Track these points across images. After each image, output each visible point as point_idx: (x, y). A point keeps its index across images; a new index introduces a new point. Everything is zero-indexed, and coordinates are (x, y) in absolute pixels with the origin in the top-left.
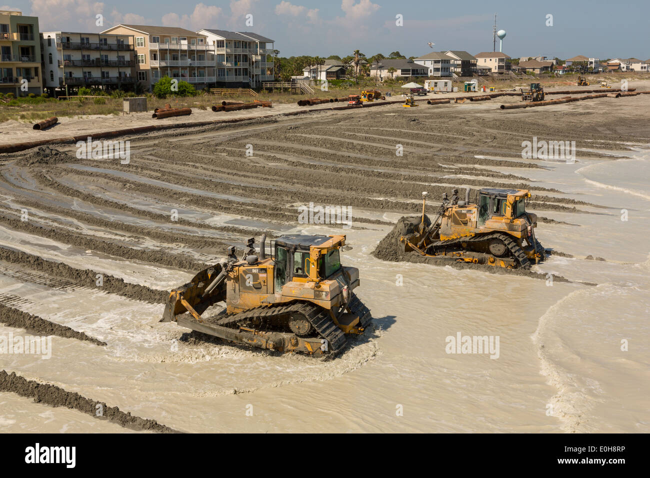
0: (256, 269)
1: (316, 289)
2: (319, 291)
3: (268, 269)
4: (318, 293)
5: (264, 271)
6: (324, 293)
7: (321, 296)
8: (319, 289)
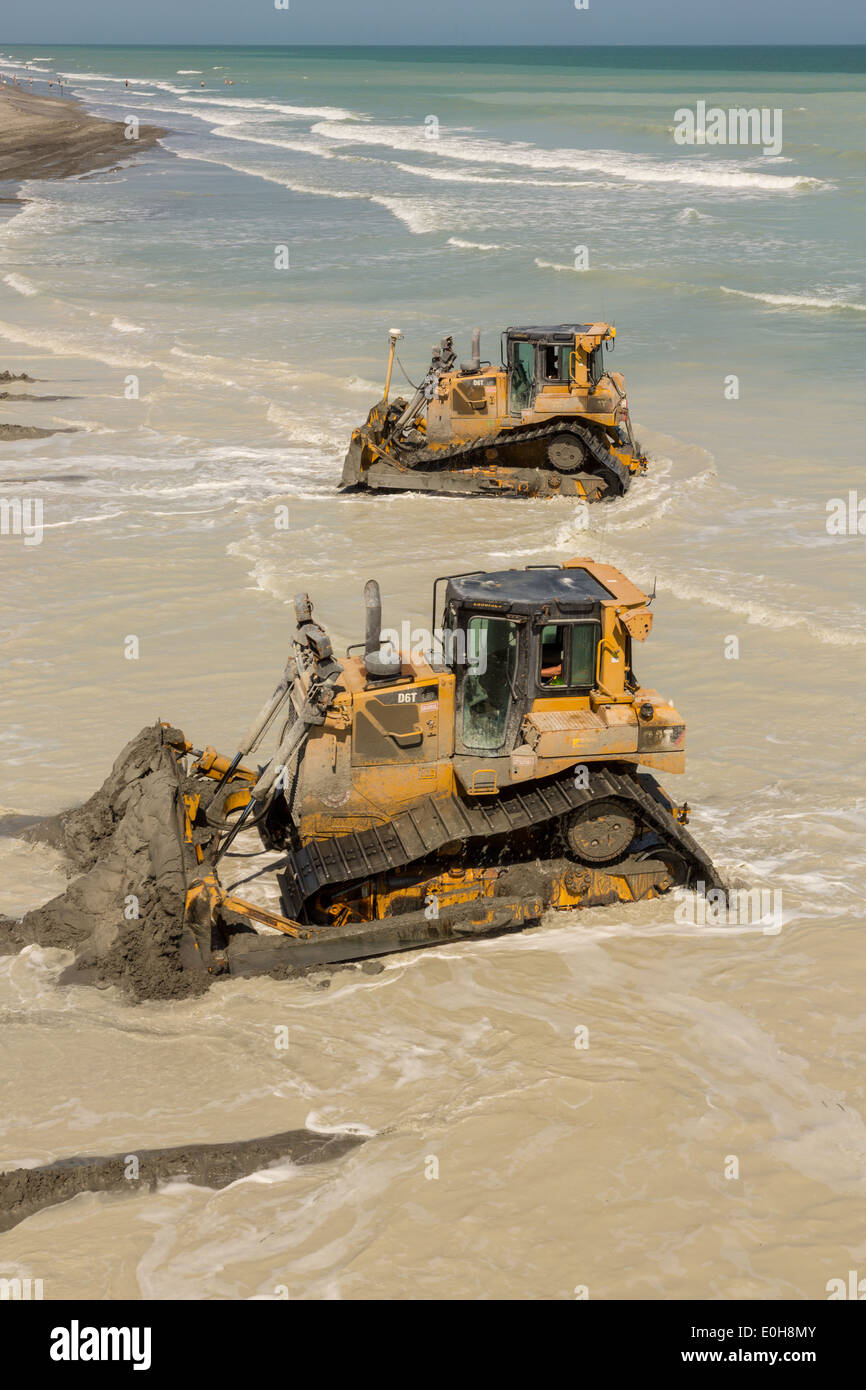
0: (411, 691)
1: (644, 723)
2: (654, 729)
3: (440, 686)
4: (650, 734)
5: (430, 695)
6: (669, 732)
7: (659, 741)
8: (651, 723)
